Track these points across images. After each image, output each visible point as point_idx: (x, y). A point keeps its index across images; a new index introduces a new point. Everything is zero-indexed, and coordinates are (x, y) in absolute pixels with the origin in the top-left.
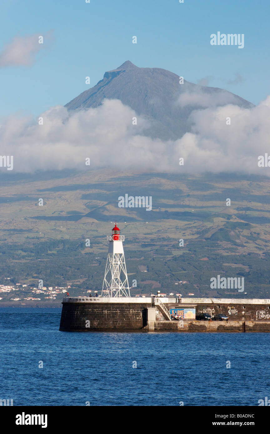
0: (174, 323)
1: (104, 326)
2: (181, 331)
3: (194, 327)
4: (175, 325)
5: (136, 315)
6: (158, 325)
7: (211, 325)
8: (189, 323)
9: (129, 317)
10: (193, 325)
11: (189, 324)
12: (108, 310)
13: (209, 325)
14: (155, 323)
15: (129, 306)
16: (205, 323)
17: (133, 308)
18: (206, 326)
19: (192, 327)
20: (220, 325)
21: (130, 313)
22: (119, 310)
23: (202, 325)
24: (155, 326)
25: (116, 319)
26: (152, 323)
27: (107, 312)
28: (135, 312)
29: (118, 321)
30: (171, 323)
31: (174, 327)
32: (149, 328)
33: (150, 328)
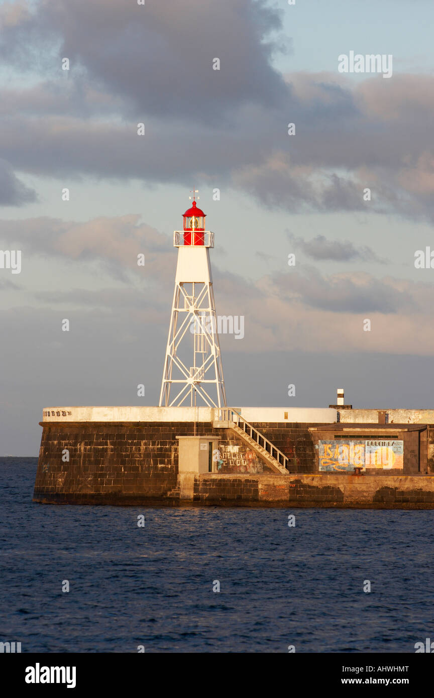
0: (247, 481)
1: (74, 489)
2: (267, 505)
3: (306, 492)
4: (251, 486)
5: (156, 456)
6: (206, 485)
7: (357, 486)
8: (292, 480)
9: (135, 463)
10: (304, 486)
11: (291, 482)
12: (86, 444)
13: (351, 486)
14: (196, 480)
15: (140, 430)
16: (337, 480)
17: (150, 437)
18: (342, 490)
19: (298, 492)
20: (382, 488)
21: (140, 450)
22: (112, 444)
23: (328, 487)
24: (196, 490)
25: (102, 469)
26: (189, 480)
27: (85, 449)
28: (153, 450)
29: (106, 475)
30: (240, 481)
31: (249, 491)
32: (178, 494)
33: (182, 493)
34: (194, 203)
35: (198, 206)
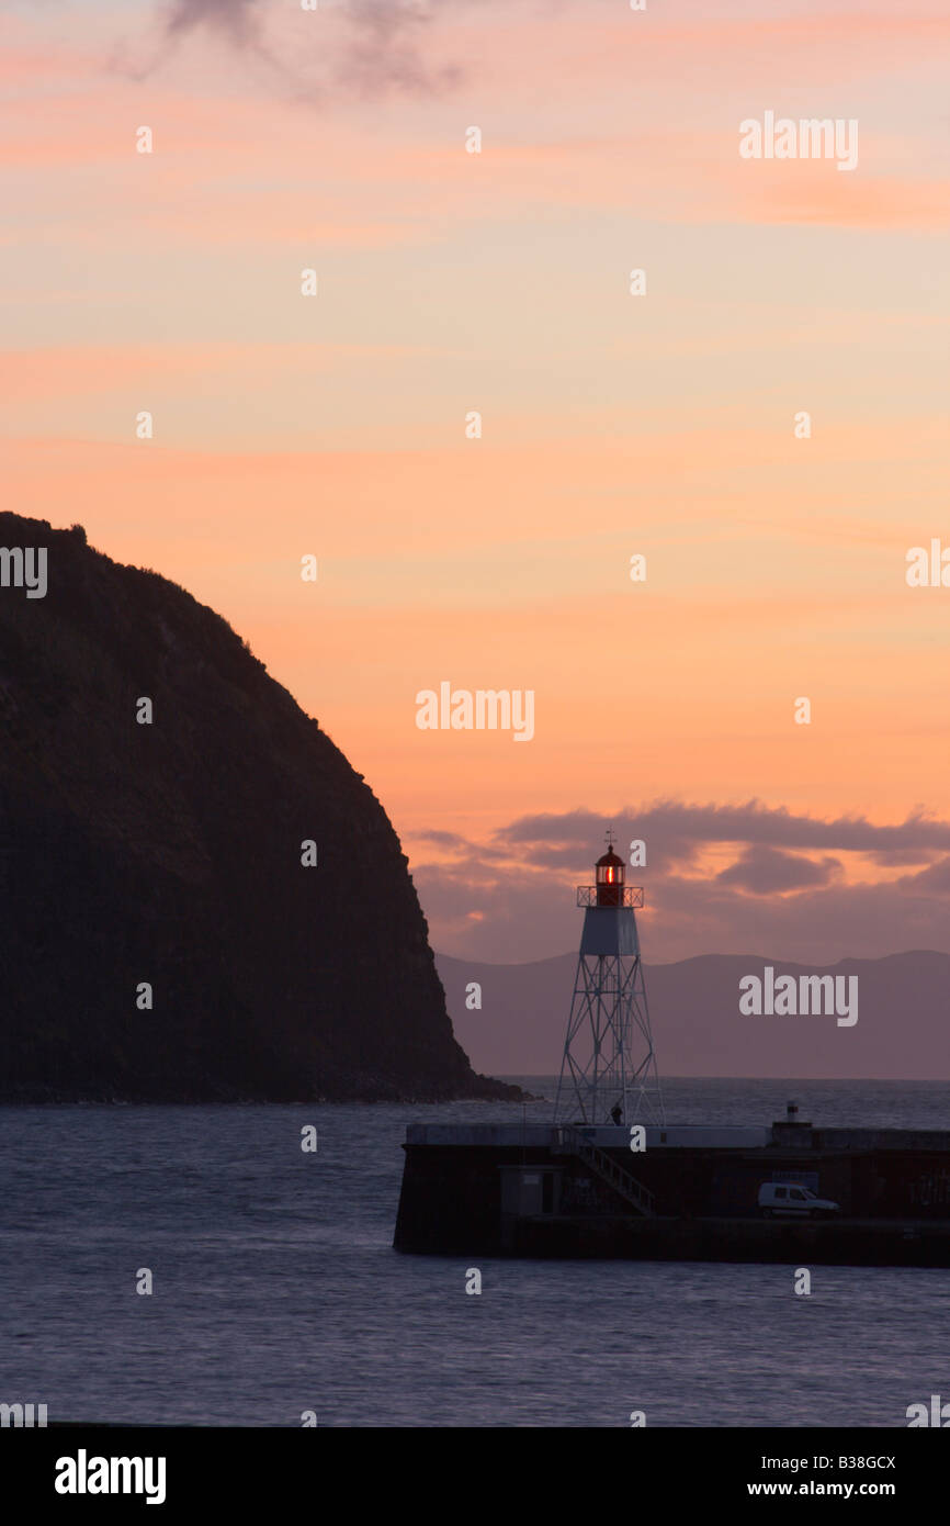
34: (611, 848)
35: (615, 852)
